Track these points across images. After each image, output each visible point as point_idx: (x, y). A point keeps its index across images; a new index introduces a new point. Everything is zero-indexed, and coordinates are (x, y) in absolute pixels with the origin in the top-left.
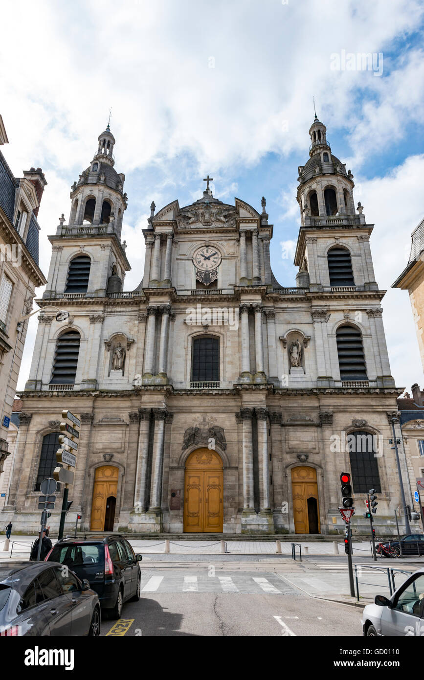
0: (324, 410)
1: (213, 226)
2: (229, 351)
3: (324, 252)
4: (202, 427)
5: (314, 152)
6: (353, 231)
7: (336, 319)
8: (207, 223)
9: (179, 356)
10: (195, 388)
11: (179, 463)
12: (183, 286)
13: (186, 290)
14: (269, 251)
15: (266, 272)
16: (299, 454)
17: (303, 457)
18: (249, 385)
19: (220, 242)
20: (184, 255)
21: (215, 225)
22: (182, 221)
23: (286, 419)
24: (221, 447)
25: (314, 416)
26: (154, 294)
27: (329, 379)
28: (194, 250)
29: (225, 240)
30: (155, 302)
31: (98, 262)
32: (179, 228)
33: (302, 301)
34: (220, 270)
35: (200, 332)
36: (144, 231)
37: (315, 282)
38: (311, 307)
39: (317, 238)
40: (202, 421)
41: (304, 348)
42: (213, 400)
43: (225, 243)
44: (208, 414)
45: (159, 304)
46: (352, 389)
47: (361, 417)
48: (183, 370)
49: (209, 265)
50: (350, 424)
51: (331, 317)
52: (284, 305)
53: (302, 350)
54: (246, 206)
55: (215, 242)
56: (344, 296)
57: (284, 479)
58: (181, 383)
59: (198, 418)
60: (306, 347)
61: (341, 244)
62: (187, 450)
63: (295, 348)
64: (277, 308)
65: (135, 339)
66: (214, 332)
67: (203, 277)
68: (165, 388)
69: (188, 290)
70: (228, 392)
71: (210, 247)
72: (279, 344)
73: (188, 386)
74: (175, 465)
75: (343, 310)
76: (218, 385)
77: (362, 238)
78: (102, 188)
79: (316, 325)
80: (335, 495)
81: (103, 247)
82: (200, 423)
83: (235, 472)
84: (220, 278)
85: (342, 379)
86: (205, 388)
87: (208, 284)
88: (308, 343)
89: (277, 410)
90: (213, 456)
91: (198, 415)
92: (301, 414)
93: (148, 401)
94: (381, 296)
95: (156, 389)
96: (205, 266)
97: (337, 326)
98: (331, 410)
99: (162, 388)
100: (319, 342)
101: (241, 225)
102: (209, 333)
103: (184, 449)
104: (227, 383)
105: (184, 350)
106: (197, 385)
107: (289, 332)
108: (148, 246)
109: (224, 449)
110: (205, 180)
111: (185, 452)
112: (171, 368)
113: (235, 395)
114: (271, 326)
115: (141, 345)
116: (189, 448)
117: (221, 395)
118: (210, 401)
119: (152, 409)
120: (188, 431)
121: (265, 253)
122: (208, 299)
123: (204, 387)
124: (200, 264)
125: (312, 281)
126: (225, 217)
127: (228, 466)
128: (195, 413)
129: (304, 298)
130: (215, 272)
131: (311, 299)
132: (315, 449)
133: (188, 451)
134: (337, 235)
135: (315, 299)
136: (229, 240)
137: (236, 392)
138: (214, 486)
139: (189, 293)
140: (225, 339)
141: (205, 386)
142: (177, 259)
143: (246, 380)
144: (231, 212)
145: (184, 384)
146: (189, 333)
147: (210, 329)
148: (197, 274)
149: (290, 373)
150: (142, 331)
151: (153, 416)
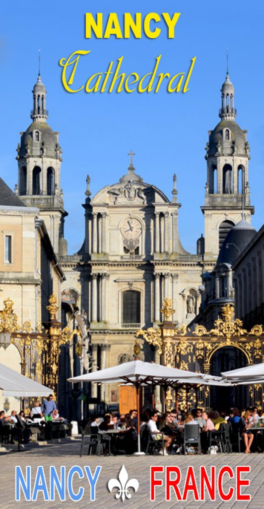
1: (135, 201)
3: (217, 225)
4: (129, 353)
6: (239, 210)
8: (130, 198)
10: (124, 328)
12: (113, 252)
13: (116, 255)
15: (174, 242)
19: (141, 215)
20: (114, 226)
22: (112, 196)
26: (95, 265)
30: (96, 269)
32: (110, 204)
33: (198, 266)
34: (140, 239)
35: (127, 288)
36: (83, 205)
37: (208, 251)
39: (213, 213)
43: (145, 217)
45: (99, 272)
48: (116, 315)
49: (133, 235)
52: (185, 269)
53: (196, 301)
54: (161, 193)
55: (138, 215)
58: (115, 324)
59: (127, 347)
61: (229, 219)
63: (191, 300)
64: (180, 271)
65: (82, 292)
66: (137, 288)
67: (128, 244)
68: (106, 331)
69: (118, 256)
71: (133, 219)
72: (181, 298)
73: (119, 326)
76: (139, 326)
78: (45, 159)
82: (128, 351)
84: (141, 245)
86: (131, 328)
87: (132, 251)
88: (200, 297)
93: (96, 338)
96: (130, 235)
99: (104, 331)
101: (156, 207)
102: (133, 289)
105: (117, 301)
106: (125, 326)
108: (87, 218)
110: (129, 154)
112: (108, 314)
114: (176, 284)
119: (98, 344)
120: (121, 356)
121: (174, 226)
122: (132, 264)
124: (126, 234)
125: (206, 250)
128: (125, 344)
129: (199, 264)
130: (137, 241)
134: (227, 212)
139: (119, 259)
140: (145, 294)
141: (131, 326)
142: (109, 230)
145: (117, 325)
146: (120, 289)
147: (133, 286)
148: (124, 242)
149: (187, 318)
150: (87, 287)
151: (99, 348)
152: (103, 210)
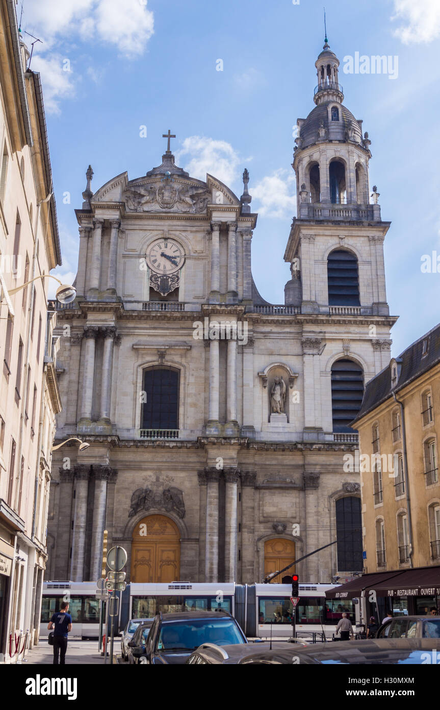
0: (310, 470)
1: (175, 209)
2: (191, 390)
3: (324, 255)
4: (155, 488)
5: (319, 98)
6: (363, 229)
7: (333, 351)
8: (165, 204)
9: (125, 394)
10: (146, 438)
11: (124, 533)
12: (131, 296)
13: (135, 302)
14: (250, 252)
15: (245, 282)
16: (275, 523)
17: (280, 528)
18: (217, 438)
19: (184, 234)
20: (134, 250)
21: (178, 208)
22: (132, 200)
23: (261, 480)
24: (178, 515)
25: (297, 476)
26: (94, 310)
27: (318, 430)
28: (148, 243)
29: (191, 232)
30: (95, 320)
32: (127, 210)
33: (291, 323)
34: (182, 275)
35: (154, 361)
36: (77, 211)
37: (309, 299)
38: (302, 333)
39: (315, 235)
40: (155, 481)
41: (290, 388)
42: (169, 455)
43: (191, 236)
44: (163, 472)
45: (100, 324)
46: (345, 444)
47: (354, 480)
48: (131, 413)
49: (167, 268)
50: (340, 488)
51: (326, 348)
52: (267, 329)
53: (287, 390)
54: (222, 186)
55: (177, 233)
56: (344, 321)
57: (256, 554)
58: (128, 430)
59: (150, 476)
60: (291, 388)
61: (346, 246)
62: (135, 517)
63: (278, 388)
64: (257, 332)
65: (66, 368)
66: (173, 362)
67: (159, 283)
68: (109, 439)
69: (138, 302)
70: (189, 445)
71: (169, 240)
72: (258, 383)
73: (136, 435)
74: (119, 535)
75: (343, 339)
76: (176, 434)
77: (373, 239)
79: (306, 358)
80: (316, 573)
82: (153, 484)
83: (195, 546)
84: (182, 285)
85: (334, 430)
86: (159, 437)
87: (166, 295)
88: (295, 382)
89: (250, 469)
90: (168, 525)
91: (149, 473)
92: (280, 474)
93: (87, 455)
94: (391, 323)
95: (98, 440)
96: (162, 267)
97: (333, 361)
98: (318, 469)
99: (105, 439)
100: (308, 381)
101: (215, 214)
102: (166, 363)
103: (131, 516)
104: (188, 432)
105: (133, 386)
106: (149, 434)
107: (271, 366)
108: (83, 234)
109: (182, 517)
110: (164, 136)
111: (133, 520)
112: (115, 409)
113: (198, 448)
114: (248, 357)
115: (74, 377)
116: (137, 515)
117: (180, 448)
118: (167, 455)
119: (92, 466)
120: (137, 494)
121: (244, 253)
122: (166, 316)
123: (157, 437)
124: (156, 265)
125: (305, 298)
126: (192, 197)
127: (186, 537)
128: (146, 470)
129: (293, 321)
130: (176, 278)
131: (302, 323)
132: (295, 518)
133: (136, 519)
134: (342, 233)
135: (307, 323)
136: (197, 231)
137: (199, 445)
138: (168, 562)
139: (140, 307)
140: (187, 373)
141: (159, 435)
142: (124, 256)
143: (213, 431)
144: (201, 191)
145: (131, 432)
146: (140, 362)
147: (167, 358)
148: (151, 279)
149: (269, 421)
150: (76, 357)
151: (93, 474)
152: (114, 215)
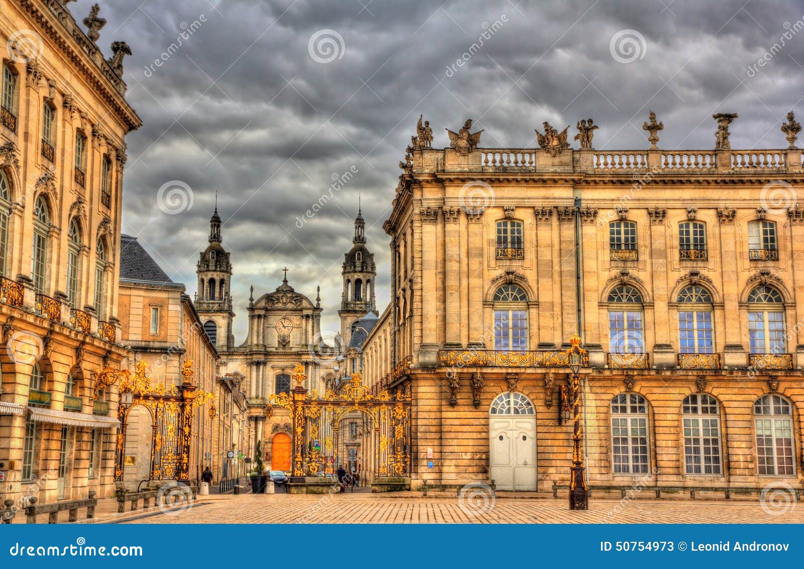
1: (288, 306)
3: (350, 324)
4: (281, 423)
9: (269, 386)
11: (269, 440)
12: (271, 345)
13: (272, 347)
14: (319, 324)
19: (292, 317)
20: (271, 325)
21: (290, 306)
22: (270, 304)
26: (256, 354)
28: (277, 321)
29: (295, 316)
30: (256, 358)
31: (221, 327)
32: (268, 308)
34: (291, 335)
35: (280, 372)
36: (247, 308)
39: (347, 316)
41: (334, 383)
43: (295, 318)
44: (284, 417)
45: (258, 359)
48: (271, 393)
49: (285, 331)
54: (307, 299)
55: (289, 316)
59: (279, 418)
63: (329, 382)
65: (245, 376)
66: (287, 372)
67: (282, 339)
68: (263, 405)
69: (274, 347)
71: (286, 320)
72: (321, 381)
78: (219, 273)
81: (223, 317)
82: (280, 421)
84: (291, 340)
87: (284, 344)
90: (286, 437)
93: (254, 412)
95: (259, 406)
96: (283, 332)
99: (261, 405)
101: (304, 310)
102: (284, 373)
103: (272, 433)
105: (272, 382)
107: (327, 374)
108: (250, 317)
109: (291, 434)
110: (283, 270)
111: (272, 435)
112: (265, 393)
114: (317, 371)
115: (249, 380)
119: (256, 416)
120: (274, 425)
121: (317, 324)
122: (284, 353)
124: (280, 331)
126: (295, 301)
128: (277, 416)
130: (289, 336)
133: (274, 434)
134: (358, 316)
136: (297, 316)
138: (286, 451)
139: (274, 349)
142: (268, 328)
144: (299, 298)
146: (275, 373)
147: (285, 371)
148: (278, 337)
150: (249, 372)
151: (256, 419)
152: (262, 312)
